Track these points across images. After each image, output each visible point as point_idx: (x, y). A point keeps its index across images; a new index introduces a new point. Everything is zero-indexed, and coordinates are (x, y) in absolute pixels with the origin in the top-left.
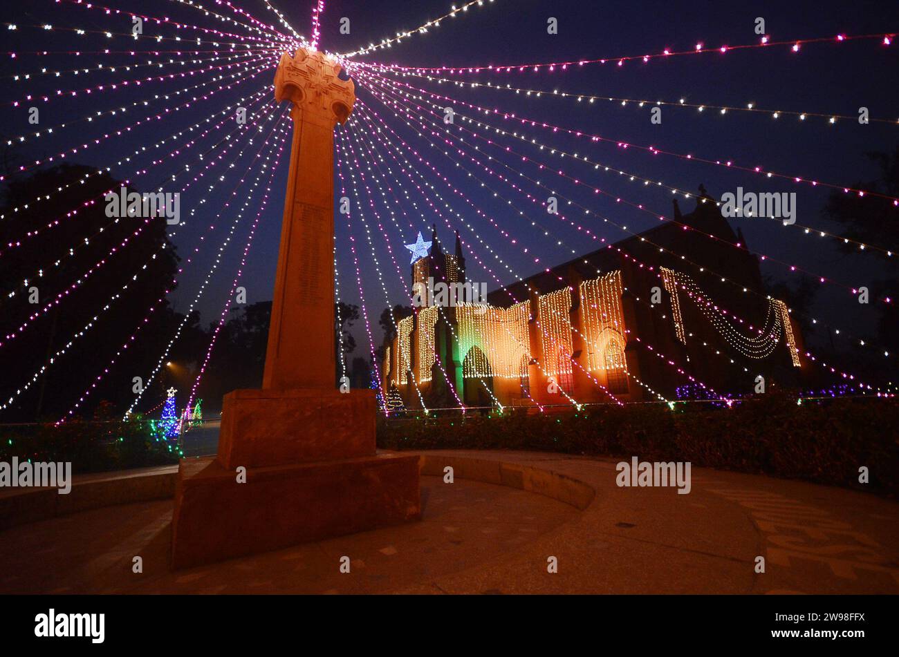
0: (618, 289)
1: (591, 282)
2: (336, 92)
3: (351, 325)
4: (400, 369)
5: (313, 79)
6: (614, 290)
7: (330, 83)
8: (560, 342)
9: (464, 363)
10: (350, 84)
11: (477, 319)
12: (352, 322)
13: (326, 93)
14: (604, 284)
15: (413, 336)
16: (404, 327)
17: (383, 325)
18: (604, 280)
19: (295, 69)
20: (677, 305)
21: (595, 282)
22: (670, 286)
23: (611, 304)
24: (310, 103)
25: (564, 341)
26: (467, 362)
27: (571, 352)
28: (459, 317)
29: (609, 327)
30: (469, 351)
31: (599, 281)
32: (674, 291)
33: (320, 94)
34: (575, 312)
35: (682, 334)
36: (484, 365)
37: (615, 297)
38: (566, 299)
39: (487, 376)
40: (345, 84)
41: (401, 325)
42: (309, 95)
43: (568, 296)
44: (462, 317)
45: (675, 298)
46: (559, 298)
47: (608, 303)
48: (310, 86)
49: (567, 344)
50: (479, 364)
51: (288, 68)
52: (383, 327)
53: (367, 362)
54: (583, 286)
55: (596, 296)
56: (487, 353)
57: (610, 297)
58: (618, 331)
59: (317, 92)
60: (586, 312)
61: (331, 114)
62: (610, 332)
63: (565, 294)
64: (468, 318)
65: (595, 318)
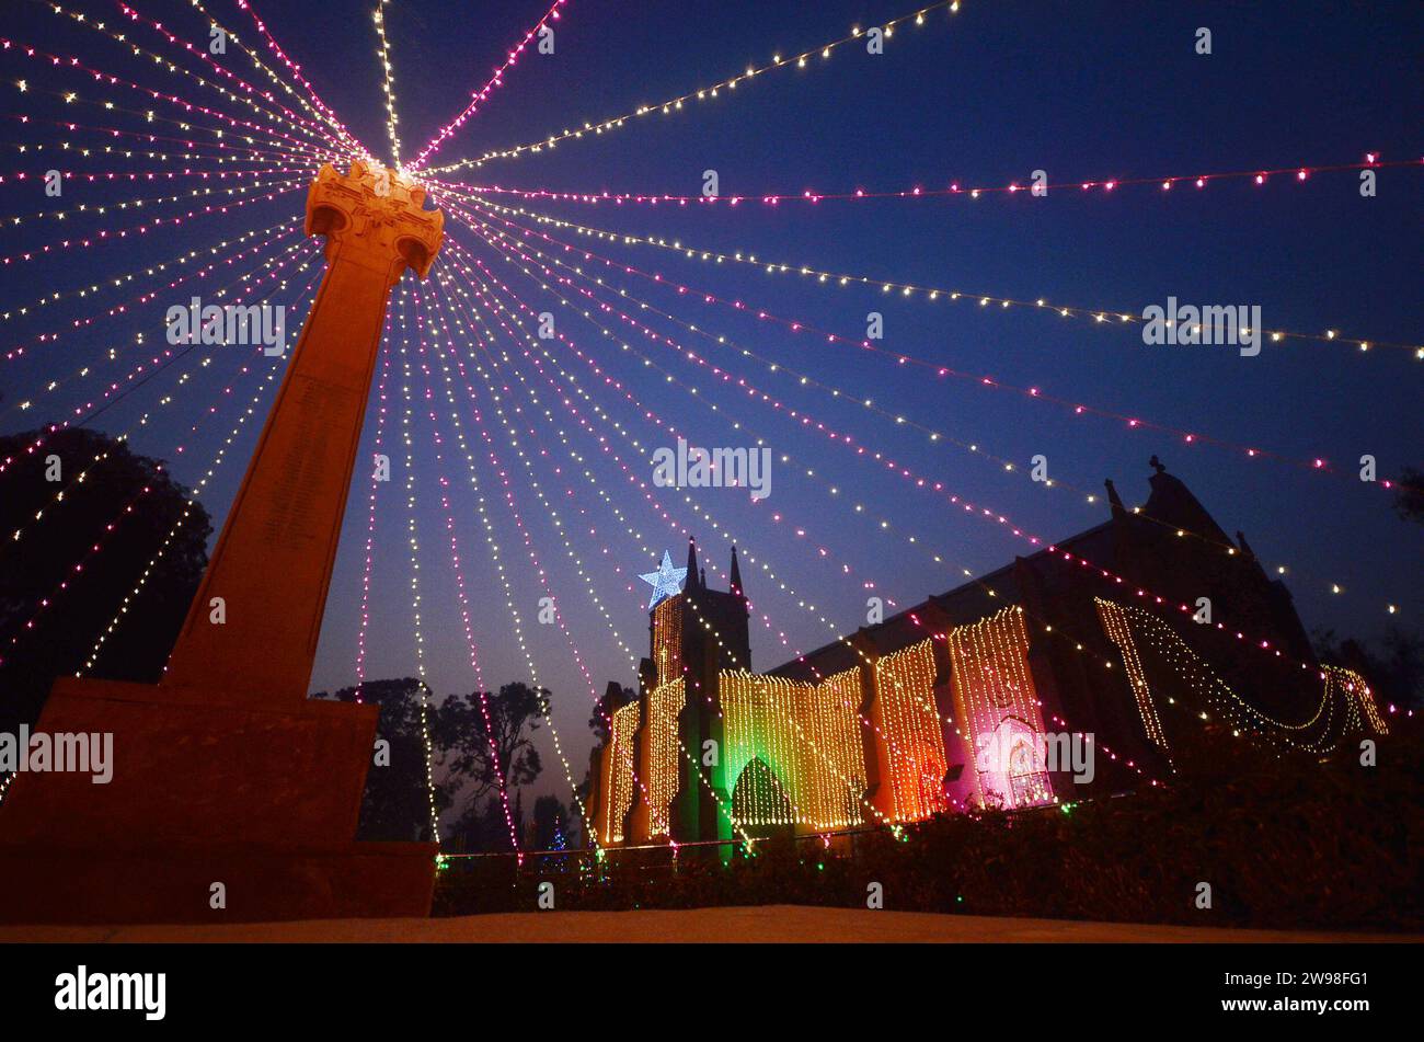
0: (1020, 640)
1: (970, 629)
2: (409, 225)
3: (534, 727)
4: (613, 808)
5: (370, 203)
6: (1012, 643)
7: (400, 211)
8: (921, 749)
9: (734, 795)
10: (438, 217)
11: (759, 704)
12: (537, 722)
13: (392, 223)
14: (993, 631)
15: (640, 740)
16: (624, 723)
17: (597, 728)
18: (991, 623)
19: (340, 187)
20: (1138, 671)
21: (976, 628)
22: (1119, 634)
23: (1010, 669)
24: (358, 235)
25: (928, 748)
26: (740, 791)
27: (943, 768)
28: (725, 699)
29: (1013, 717)
30: (746, 769)
31: (984, 625)
32: (1129, 643)
33: (379, 224)
34: (943, 689)
35: (1157, 730)
36: (775, 797)
37: (1015, 654)
38: (925, 662)
39: (780, 822)
40: (427, 215)
41: (619, 719)
42: (358, 224)
43: (929, 656)
44: (731, 700)
45: (1133, 657)
46: (913, 659)
47: (1004, 667)
48: (362, 212)
49: (934, 752)
50: (764, 795)
51: (328, 186)
52: (596, 733)
53: (563, 806)
54: (955, 637)
55: (981, 654)
56: (779, 772)
57: (1008, 657)
58: (1028, 723)
59: (373, 221)
60: (964, 685)
61: (394, 254)
62: (1015, 729)
63: (923, 652)
64: (742, 701)
65: (982, 699)
